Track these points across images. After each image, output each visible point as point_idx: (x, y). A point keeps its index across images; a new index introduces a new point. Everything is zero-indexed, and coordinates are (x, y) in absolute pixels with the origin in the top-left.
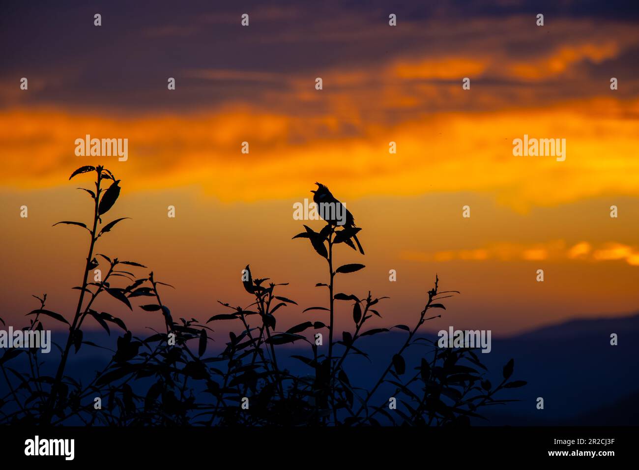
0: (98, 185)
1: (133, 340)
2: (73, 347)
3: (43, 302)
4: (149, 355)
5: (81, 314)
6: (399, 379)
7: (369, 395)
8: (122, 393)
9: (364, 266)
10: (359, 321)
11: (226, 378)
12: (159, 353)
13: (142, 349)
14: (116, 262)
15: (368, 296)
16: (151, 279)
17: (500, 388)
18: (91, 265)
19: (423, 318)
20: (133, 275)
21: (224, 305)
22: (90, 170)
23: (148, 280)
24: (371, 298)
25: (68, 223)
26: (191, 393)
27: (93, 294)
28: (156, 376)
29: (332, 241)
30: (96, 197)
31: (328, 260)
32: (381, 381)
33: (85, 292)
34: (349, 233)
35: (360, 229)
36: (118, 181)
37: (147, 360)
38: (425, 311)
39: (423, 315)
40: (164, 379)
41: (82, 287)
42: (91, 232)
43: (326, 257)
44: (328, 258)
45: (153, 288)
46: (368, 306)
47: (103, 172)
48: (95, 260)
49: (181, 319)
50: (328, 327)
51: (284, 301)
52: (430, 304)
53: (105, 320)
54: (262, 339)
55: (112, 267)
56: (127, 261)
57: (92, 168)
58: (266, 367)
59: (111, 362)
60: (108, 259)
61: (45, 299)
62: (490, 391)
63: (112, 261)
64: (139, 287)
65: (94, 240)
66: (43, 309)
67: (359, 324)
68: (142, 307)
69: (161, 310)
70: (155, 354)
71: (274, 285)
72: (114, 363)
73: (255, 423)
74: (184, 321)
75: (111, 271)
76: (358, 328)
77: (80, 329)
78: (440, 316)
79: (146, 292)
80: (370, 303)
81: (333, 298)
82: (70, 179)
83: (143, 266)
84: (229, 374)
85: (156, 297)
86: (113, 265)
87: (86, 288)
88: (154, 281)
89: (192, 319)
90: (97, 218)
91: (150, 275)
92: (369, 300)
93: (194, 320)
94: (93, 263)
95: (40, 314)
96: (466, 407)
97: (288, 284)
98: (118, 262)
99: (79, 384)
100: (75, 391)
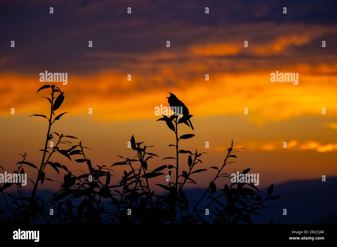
0: (52, 95)
1: (72, 177)
2: (40, 181)
3: (24, 157)
4: (81, 185)
5: (44, 163)
6: (213, 195)
7: (198, 204)
8: (67, 205)
9: (195, 135)
10: (191, 166)
11: (122, 195)
12: (86, 183)
13: (77, 181)
14: (62, 136)
15: (196, 152)
16: (80, 145)
17: (266, 200)
18: (49, 138)
19: (226, 163)
20: (71, 143)
21: (120, 157)
22: (48, 87)
23: (79, 146)
24: (197, 153)
25: (37, 115)
26: (102, 205)
27: (50, 154)
28: (84, 197)
29: (177, 122)
30: (51, 101)
31: (175, 132)
32: (204, 196)
33: (46, 152)
34: (186, 118)
35: (192, 116)
36: (63, 93)
37: (80, 187)
38: (226, 159)
39: (225, 161)
40: (88, 198)
41: (44, 149)
42: (49, 120)
43: (174, 131)
44: (175, 131)
45: (82, 150)
46: (196, 158)
47: (55, 88)
48: (51, 135)
49: (97, 165)
50: (176, 168)
51: (152, 155)
52: (229, 156)
53: (57, 167)
54: (140, 175)
55: (60, 139)
56: (68, 135)
57: (49, 86)
58: (143, 190)
59: (61, 189)
60: (58, 135)
61: (25, 155)
62: (260, 201)
63: (60, 136)
64: (74, 149)
65: (51, 124)
66: (24, 161)
67: (191, 167)
68: (75, 160)
69: (86, 161)
70: (84, 184)
71: (146, 147)
72: (62, 189)
73: (137, 220)
74: (99, 166)
75: (59, 141)
76: (191, 169)
77: (43, 172)
78: (234, 162)
79: (78, 152)
80: (197, 156)
81: (178, 152)
82: (38, 92)
83: (76, 138)
84: (124, 193)
85: (83, 155)
86: (60, 138)
87: (47, 150)
88: (82, 146)
89: (103, 165)
90: (52, 112)
91: (80, 143)
92: (196, 154)
93: (104, 166)
94: (50, 136)
95: (23, 164)
96: (249, 209)
97: (153, 146)
98: (63, 136)
99: (43, 201)
100: (41, 204)
